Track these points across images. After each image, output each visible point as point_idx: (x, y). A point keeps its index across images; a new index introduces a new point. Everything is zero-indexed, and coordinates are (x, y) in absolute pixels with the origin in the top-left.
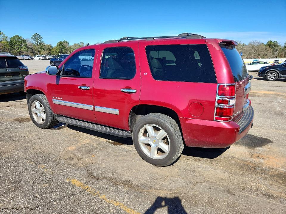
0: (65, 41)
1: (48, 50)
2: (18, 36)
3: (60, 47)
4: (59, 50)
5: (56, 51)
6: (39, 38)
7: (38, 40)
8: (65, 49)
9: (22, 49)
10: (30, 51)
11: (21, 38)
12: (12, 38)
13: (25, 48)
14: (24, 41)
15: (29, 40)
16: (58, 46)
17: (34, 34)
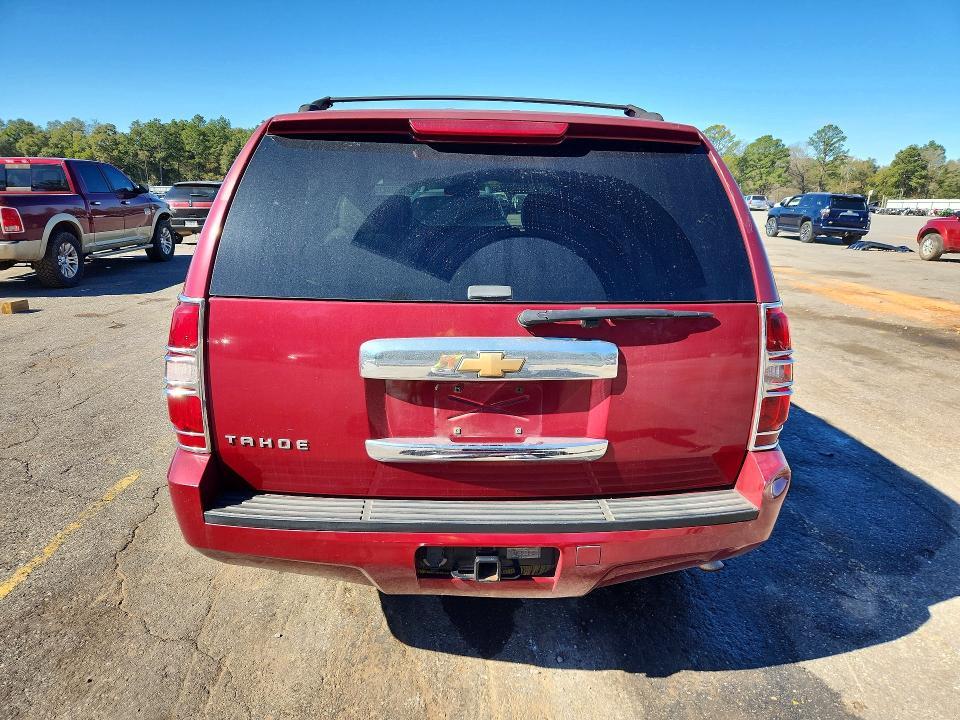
0: (932, 144)
1: (856, 179)
2: (770, 137)
3: (903, 165)
4: (894, 180)
5: (884, 183)
6: (835, 140)
7: (828, 146)
8: (924, 173)
9: (771, 179)
10: (795, 182)
11: (777, 143)
12: (753, 145)
13: (780, 176)
14: (784, 153)
15: (802, 147)
16: (895, 163)
17: (821, 128)
